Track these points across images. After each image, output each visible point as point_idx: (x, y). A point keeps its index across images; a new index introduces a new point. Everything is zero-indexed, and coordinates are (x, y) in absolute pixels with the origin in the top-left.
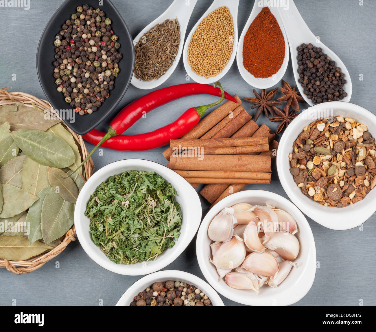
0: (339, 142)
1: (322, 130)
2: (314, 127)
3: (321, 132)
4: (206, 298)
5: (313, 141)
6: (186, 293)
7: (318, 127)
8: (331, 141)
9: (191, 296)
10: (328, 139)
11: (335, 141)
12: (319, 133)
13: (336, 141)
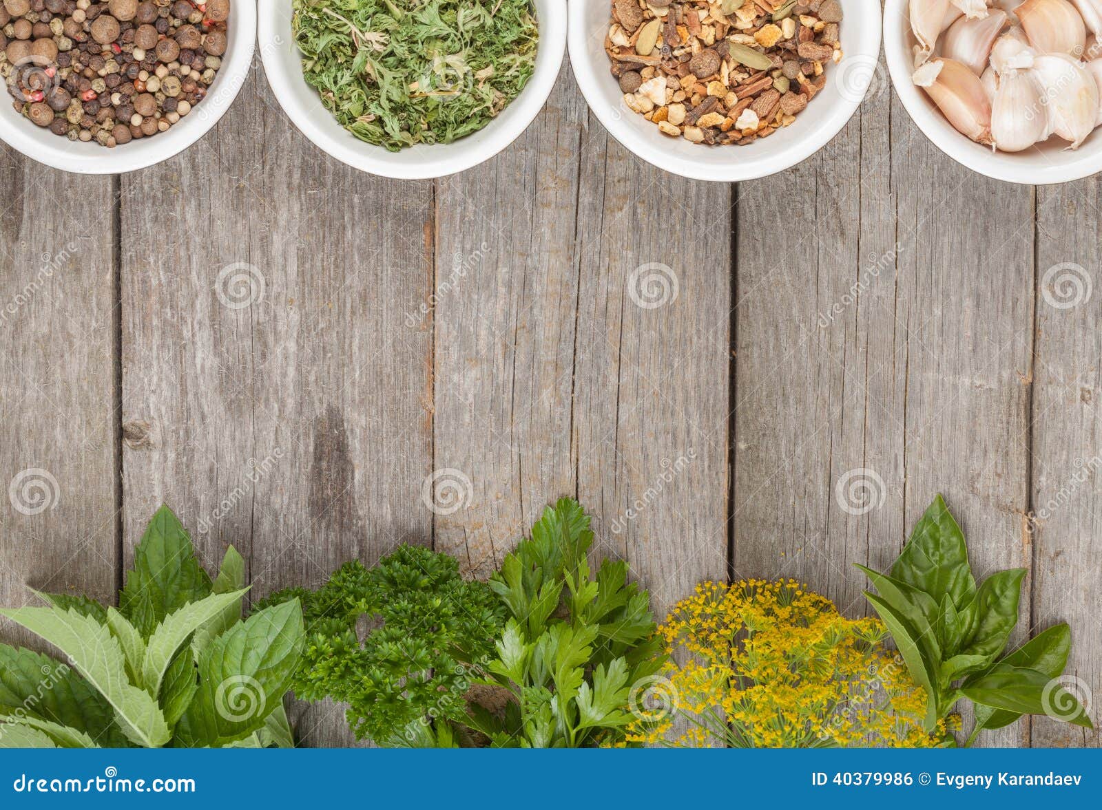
0: (705, 75)
1: (746, 111)
2: (765, 123)
3: (748, 107)
4: (162, 125)
5: (772, 87)
6: (186, 76)
7: (756, 119)
8: (726, 82)
9: (173, 87)
10: (733, 87)
11: (715, 79)
12: (754, 106)
13: (712, 78)
